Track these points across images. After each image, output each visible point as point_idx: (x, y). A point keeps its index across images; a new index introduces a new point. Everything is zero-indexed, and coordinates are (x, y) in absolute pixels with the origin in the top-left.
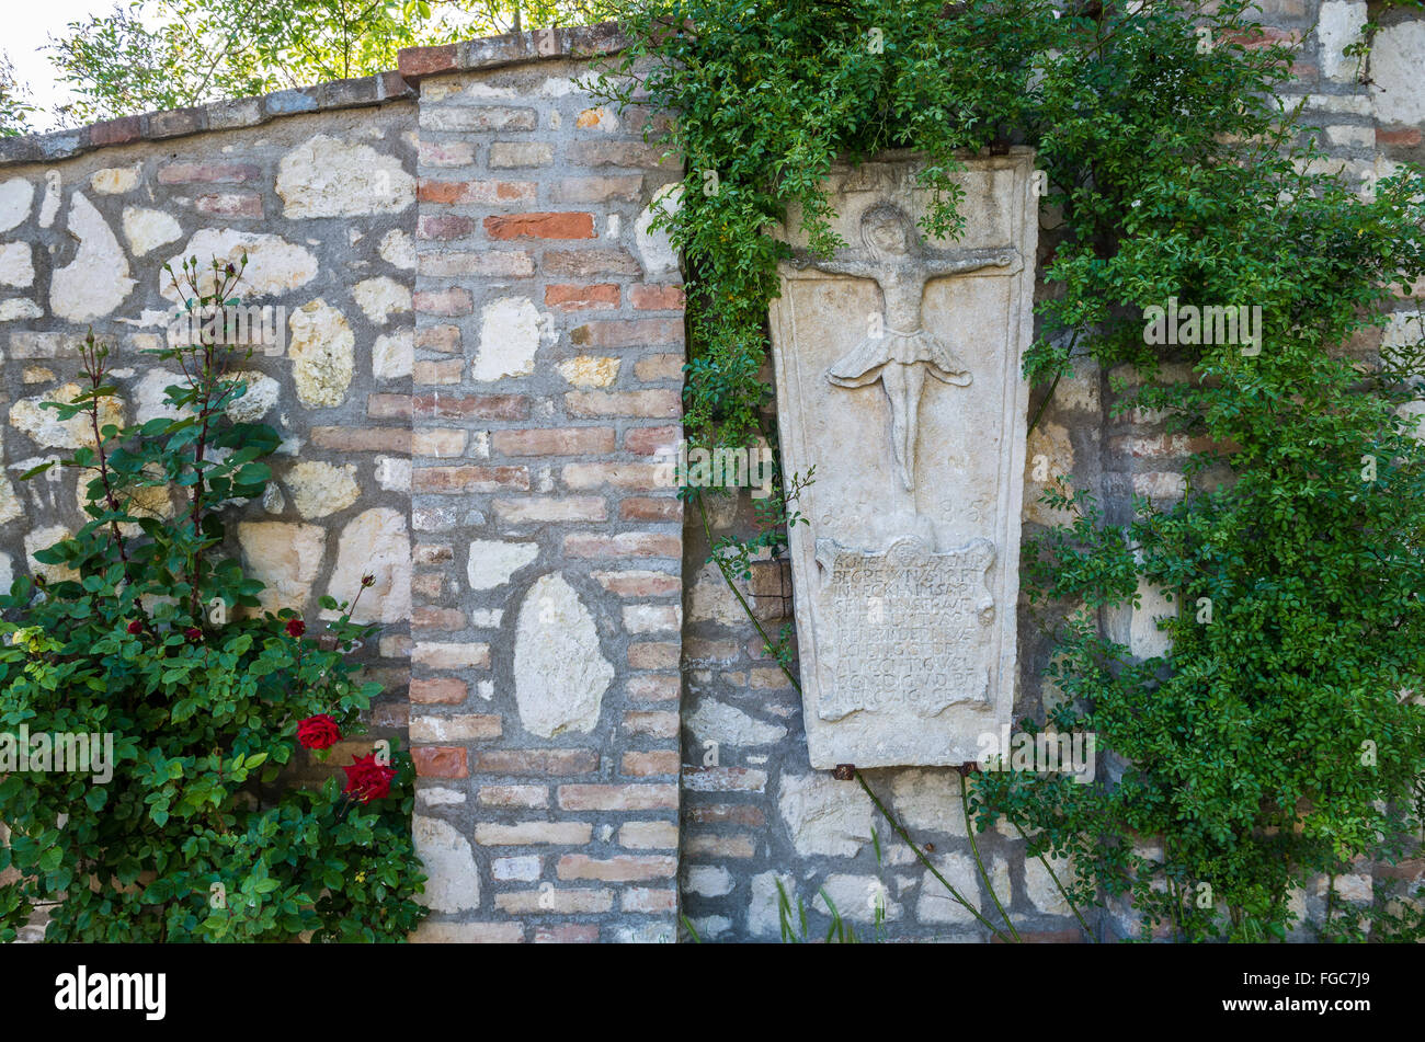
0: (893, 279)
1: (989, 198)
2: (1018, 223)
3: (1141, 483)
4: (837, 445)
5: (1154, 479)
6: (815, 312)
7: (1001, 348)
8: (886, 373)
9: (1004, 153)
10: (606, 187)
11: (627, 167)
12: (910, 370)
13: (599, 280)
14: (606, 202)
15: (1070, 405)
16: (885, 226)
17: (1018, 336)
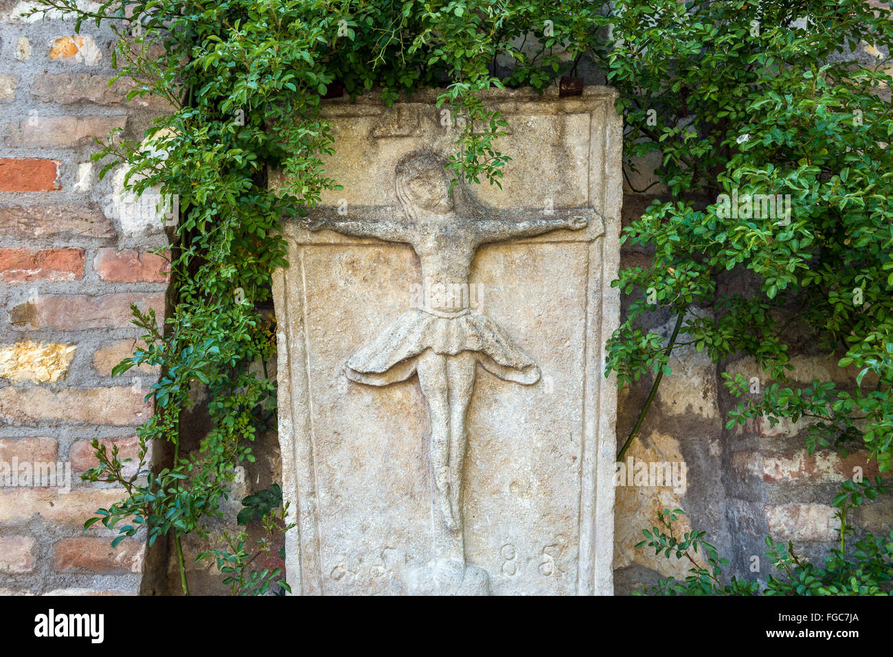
0: (430, 243)
1: (560, 147)
2: (596, 177)
3: (777, 518)
4: (357, 464)
5: (795, 513)
6: (333, 287)
7: (578, 335)
8: (421, 366)
9: (577, 94)
10: (79, 129)
11: (108, 106)
12: (454, 364)
13: (59, 244)
14: (78, 147)
15: (680, 409)
16: (423, 177)
17: (600, 319)
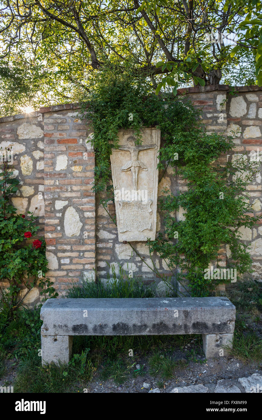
0: (132, 151)
1: (151, 135)
2: (156, 140)
3: (180, 188)
4: (123, 182)
5: (183, 187)
6: (119, 157)
7: (153, 163)
8: (131, 168)
9: (154, 127)
10: (80, 134)
11: (83, 130)
12: (136, 168)
13: (79, 151)
14: (80, 136)
15: (170, 173)
16: (131, 141)
17: (156, 161)
